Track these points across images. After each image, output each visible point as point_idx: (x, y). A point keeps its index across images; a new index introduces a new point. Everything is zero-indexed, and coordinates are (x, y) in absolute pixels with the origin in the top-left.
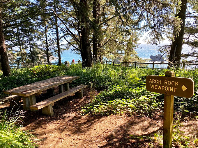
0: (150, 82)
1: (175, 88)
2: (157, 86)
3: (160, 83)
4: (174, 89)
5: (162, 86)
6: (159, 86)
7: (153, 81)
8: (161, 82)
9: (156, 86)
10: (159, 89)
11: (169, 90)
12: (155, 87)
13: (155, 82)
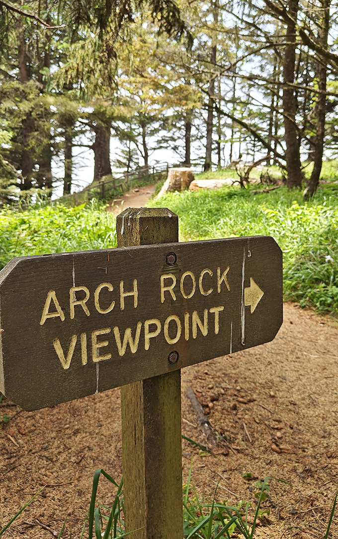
0: (46, 316)
1: (216, 310)
2: (110, 337)
3: (129, 300)
4: (211, 316)
5: (148, 323)
6: (128, 332)
7: (73, 302)
8: (135, 293)
9: (100, 339)
10: (122, 352)
11: (187, 337)
12: (96, 346)
13: (90, 304)
